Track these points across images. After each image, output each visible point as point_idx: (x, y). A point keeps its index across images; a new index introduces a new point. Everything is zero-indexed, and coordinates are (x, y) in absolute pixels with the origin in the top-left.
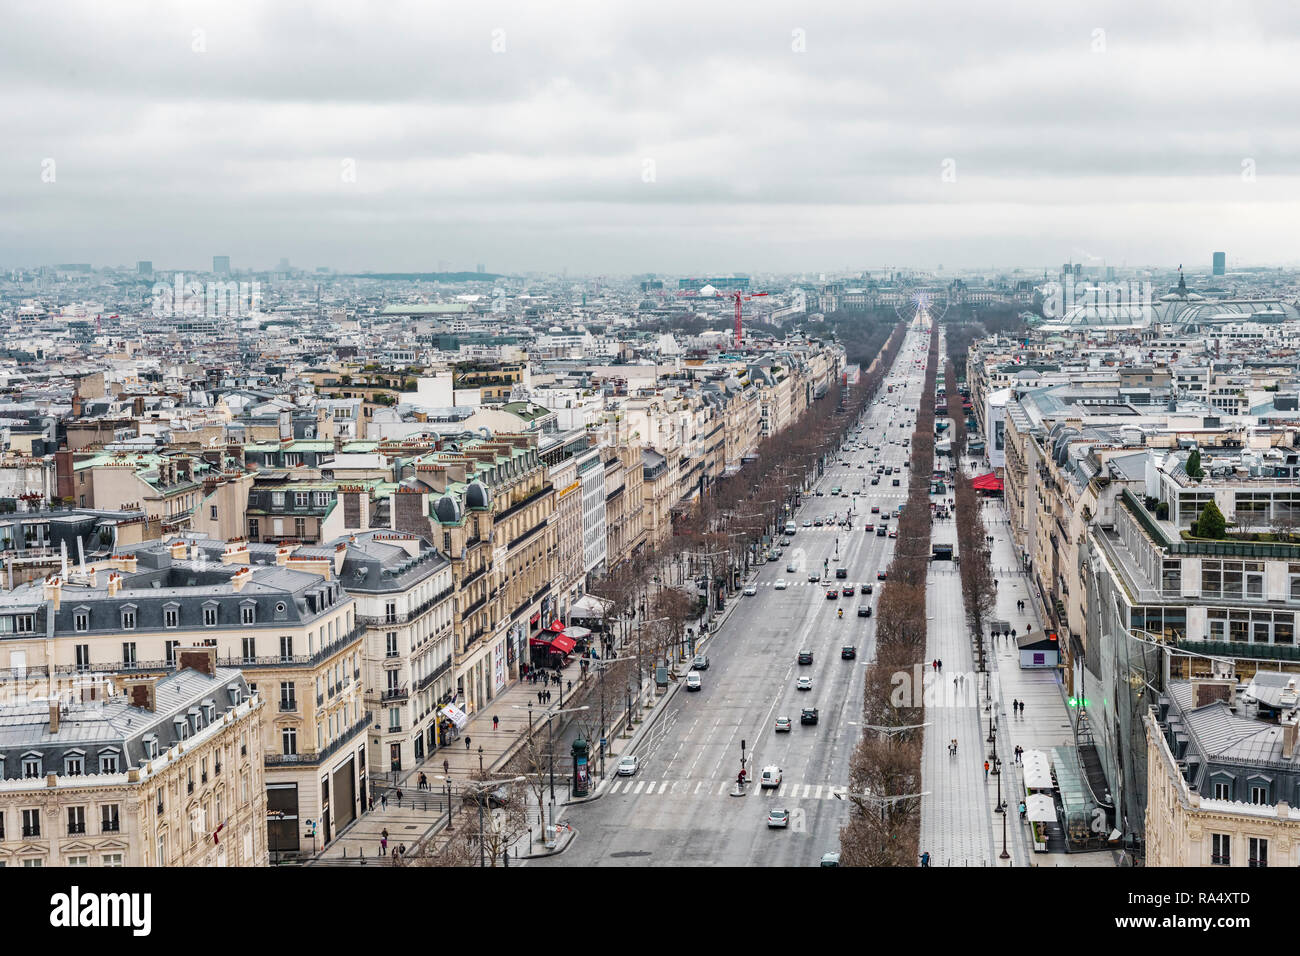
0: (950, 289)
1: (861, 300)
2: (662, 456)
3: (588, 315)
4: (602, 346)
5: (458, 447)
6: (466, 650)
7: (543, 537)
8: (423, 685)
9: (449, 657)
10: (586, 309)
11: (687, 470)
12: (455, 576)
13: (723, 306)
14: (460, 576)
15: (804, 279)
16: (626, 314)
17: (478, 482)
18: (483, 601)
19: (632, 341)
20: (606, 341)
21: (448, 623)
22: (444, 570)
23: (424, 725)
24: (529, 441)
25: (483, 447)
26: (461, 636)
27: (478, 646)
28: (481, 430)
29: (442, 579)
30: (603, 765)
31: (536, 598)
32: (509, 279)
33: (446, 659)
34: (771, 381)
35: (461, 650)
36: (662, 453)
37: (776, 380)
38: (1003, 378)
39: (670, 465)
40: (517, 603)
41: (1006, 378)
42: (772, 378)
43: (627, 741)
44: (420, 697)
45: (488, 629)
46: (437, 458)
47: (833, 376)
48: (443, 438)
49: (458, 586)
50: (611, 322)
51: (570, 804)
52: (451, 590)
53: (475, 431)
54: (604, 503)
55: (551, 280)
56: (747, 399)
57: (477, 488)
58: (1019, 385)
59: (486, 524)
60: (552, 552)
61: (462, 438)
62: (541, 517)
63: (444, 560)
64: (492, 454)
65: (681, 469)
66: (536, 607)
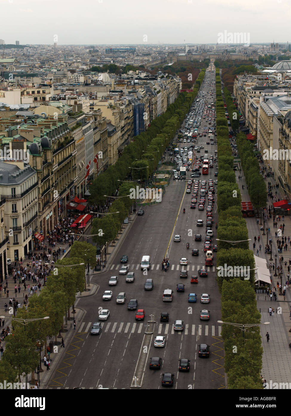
0: (223, 54)
1: (185, 59)
2: (114, 126)
3: (67, 64)
4: (76, 78)
5: (35, 121)
6: (43, 210)
7: (70, 161)
8: (27, 225)
9: (37, 213)
10: (66, 61)
11: (123, 132)
12: (38, 177)
13: (126, 60)
14: (40, 178)
15: (159, 49)
16: (83, 64)
17: (45, 137)
18: (49, 188)
19: (89, 76)
20: (78, 76)
21: (36, 198)
22: (34, 175)
23: (27, 242)
24: (63, 120)
25: (45, 122)
26: (41, 203)
27: (47, 208)
28: (42, 114)
29: (33, 179)
30: (106, 257)
31: (68, 188)
32: (30, 48)
33: (35, 214)
34: (154, 93)
35: (41, 210)
36: (114, 125)
37: (156, 93)
38: (254, 93)
39: (117, 130)
40: (61, 189)
41: (255, 93)
42: (154, 92)
43: (113, 248)
44: (26, 230)
45: (51, 201)
46: (26, 126)
47: (177, 92)
48: (27, 117)
49: (40, 182)
50: (78, 67)
51: (94, 274)
52: (37, 184)
53: (40, 114)
54: (93, 146)
55: (49, 48)
56: (146, 101)
57: (46, 139)
58: (265, 95)
59: (49, 155)
60: (74, 168)
61: (34, 118)
62: (70, 152)
63: (34, 171)
64: (50, 125)
65: (121, 132)
66: (68, 191)
